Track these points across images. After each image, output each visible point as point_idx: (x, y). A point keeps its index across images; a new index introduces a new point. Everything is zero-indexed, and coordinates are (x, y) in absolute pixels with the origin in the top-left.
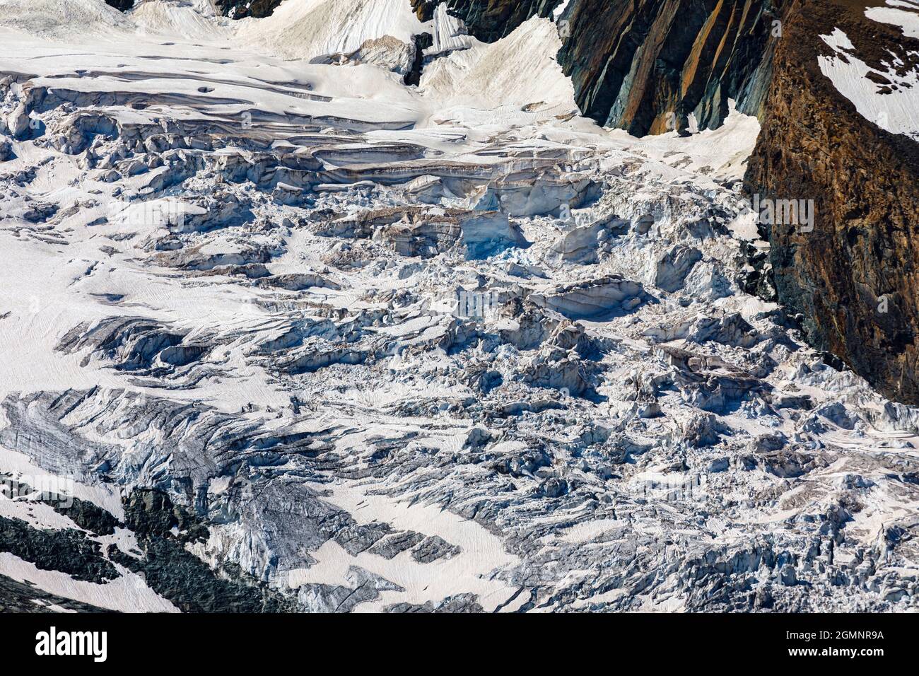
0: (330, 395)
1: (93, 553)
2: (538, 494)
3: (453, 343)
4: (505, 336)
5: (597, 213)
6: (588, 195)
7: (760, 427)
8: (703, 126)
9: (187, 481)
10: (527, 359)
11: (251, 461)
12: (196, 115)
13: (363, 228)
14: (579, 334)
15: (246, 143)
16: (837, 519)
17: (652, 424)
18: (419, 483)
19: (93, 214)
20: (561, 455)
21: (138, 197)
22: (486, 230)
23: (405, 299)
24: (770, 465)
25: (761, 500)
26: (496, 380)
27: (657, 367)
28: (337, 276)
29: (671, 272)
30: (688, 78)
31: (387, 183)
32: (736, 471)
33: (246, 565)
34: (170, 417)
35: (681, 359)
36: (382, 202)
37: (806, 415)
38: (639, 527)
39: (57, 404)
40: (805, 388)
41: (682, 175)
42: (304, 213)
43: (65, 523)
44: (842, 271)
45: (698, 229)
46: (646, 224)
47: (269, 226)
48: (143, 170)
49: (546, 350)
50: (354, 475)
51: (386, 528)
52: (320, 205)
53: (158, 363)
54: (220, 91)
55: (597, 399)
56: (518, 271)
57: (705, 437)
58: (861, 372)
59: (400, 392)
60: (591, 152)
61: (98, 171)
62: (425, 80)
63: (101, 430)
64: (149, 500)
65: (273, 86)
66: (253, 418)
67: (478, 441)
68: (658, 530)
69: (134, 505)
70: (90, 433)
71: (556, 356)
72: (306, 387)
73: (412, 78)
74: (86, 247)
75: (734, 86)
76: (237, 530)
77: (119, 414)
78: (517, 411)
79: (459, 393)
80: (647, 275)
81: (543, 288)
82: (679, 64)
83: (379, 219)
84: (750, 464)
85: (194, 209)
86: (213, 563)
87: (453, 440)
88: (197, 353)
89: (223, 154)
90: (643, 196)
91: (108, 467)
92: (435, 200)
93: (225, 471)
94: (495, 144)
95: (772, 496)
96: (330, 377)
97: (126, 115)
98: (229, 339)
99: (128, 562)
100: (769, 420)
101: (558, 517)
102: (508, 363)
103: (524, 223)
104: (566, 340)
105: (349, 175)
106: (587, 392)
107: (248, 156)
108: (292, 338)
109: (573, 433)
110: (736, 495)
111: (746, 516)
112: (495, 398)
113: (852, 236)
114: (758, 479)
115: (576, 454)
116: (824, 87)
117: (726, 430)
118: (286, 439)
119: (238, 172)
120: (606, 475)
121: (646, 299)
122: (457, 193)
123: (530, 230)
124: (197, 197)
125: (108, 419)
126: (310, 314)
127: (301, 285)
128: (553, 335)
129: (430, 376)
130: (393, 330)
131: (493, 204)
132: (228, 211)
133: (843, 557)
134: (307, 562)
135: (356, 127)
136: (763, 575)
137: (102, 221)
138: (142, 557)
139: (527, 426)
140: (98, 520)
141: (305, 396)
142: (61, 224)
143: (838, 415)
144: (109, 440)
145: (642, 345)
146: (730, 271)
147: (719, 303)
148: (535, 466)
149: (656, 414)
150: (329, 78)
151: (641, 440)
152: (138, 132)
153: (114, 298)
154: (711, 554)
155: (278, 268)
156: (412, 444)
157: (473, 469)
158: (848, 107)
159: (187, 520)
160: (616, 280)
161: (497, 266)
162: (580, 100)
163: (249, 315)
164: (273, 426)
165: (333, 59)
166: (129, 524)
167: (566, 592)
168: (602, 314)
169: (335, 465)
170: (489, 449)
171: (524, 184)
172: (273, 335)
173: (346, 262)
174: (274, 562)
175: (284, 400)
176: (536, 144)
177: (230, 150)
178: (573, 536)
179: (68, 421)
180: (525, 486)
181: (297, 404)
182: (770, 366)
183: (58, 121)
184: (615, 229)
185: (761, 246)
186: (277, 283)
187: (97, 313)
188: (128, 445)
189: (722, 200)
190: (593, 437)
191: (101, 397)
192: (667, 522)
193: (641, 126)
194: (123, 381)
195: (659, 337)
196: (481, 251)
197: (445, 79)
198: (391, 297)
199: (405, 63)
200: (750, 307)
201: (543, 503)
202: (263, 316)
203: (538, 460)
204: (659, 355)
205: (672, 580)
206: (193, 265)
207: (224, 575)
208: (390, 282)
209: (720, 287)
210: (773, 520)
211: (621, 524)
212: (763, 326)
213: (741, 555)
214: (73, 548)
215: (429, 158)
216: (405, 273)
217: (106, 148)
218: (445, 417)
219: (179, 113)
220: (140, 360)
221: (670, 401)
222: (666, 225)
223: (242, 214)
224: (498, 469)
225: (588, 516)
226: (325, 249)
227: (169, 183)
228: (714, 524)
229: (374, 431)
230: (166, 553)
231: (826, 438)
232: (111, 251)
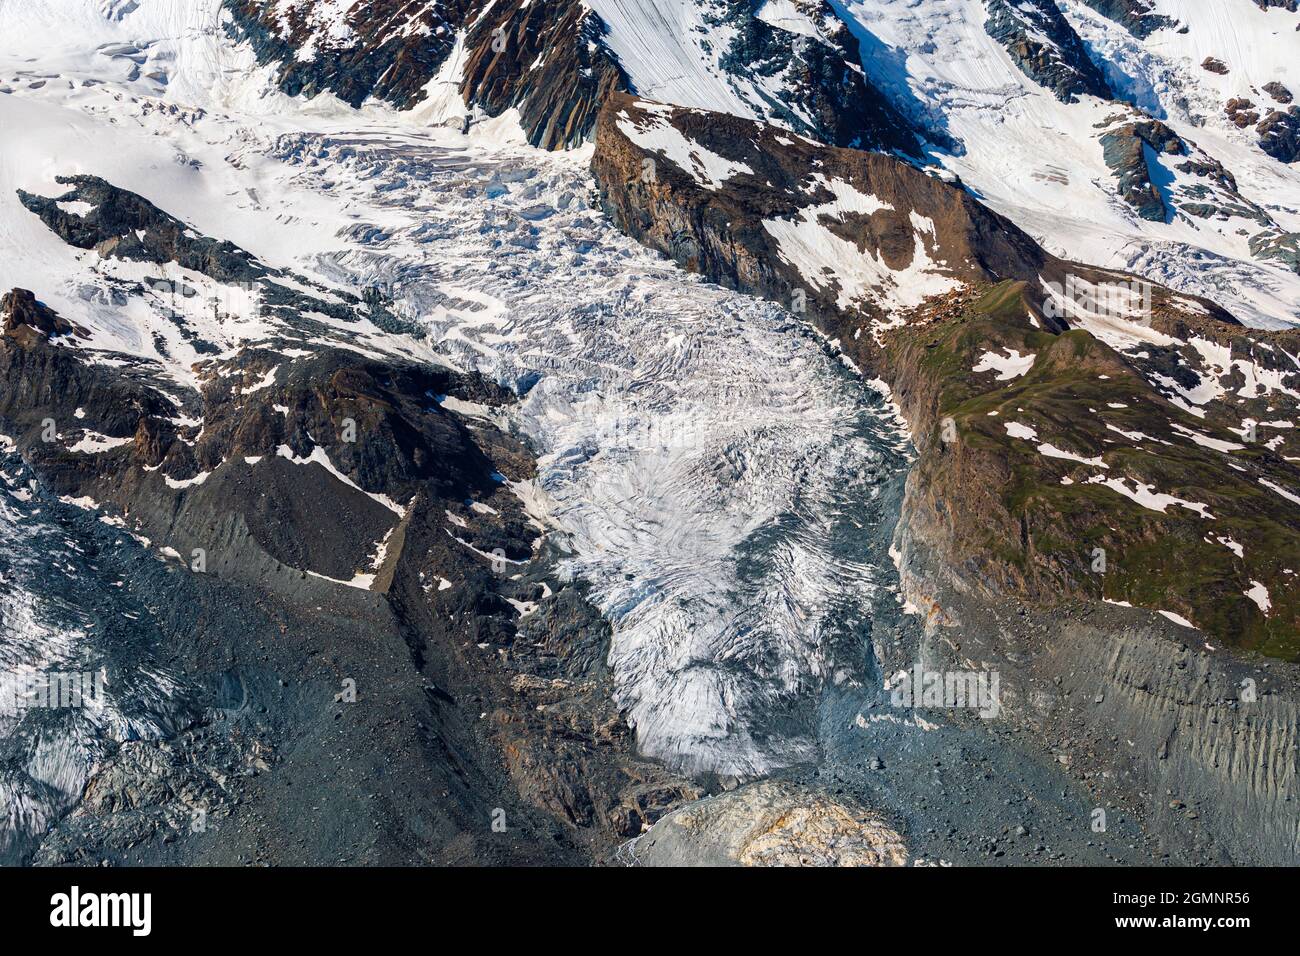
0: (438, 250)
1: (351, 312)
2: (516, 285)
3: (483, 231)
4: (502, 227)
5: (535, 180)
6: (532, 173)
7: (598, 258)
8: (574, 147)
9: (385, 284)
10: (511, 235)
11: (409, 276)
12: (385, 148)
13: (448, 188)
14: (530, 225)
15: (404, 157)
16: (627, 292)
17: (558, 258)
18: (471, 282)
19: (348, 185)
20: (525, 271)
21: (364, 179)
22: (494, 188)
23: (465, 214)
24: (602, 272)
25: (598, 286)
26: (499, 243)
27: (559, 237)
28: (439, 206)
29: (564, 202)
30: (568, 129)
31: (457, 171)
32: (589, 275)
33: (408, 315)
34: (378, 260)
35: (568, 234)
36: (456, 177)
37: (614, 254)
38: (554, 297)
39: (335, 257)
40: (614, 244)
41: (567, 166)
42: (426, 183)
43: (340, 301)
44: (626, 199)
45: (573, 186)
46: (554, 184)
47: (413, 188)
48: (365, 168)
49: (518, 232)
50: (448, 280)
51: (460, 300)
52: (433, 179)
53: (373, 240)
54: (394, 138)
55: (537, 249)
56: (506, 203)
57: (577, 263)
58: (634, 237)
59: (464, 249)
60: (533, 158)
61: (349, 169)
62: (470, 132)
63: (353, 265)
64: (371, 291)
65: (414, 136)
66: (409, 260)
67: (494, 266)
68: (561, 298)
69: (366, 294)
70: (349, 267)
71: (521, 234)
72: (429, 247)
73: (465, 132)
74: (346, 197)
75: (585, 132)
76: (404, 302)
77: (359, 260)
78: (508, 255)
79: (486, 249)
80: (555, 203)
81: (516, 209)
82: (564, 124)
83: (454, 185)
84: (594, 272)
85: (385, 182)
86: (396, 314)
87: (484, 266)
88: (387, 236)
89: (395, 162)
90: (552, 174)
91: (356, 279)
92: (475, 177)
93: (399, 280)
94: (497, 155)
95: (602, 284)
96: (438, 244)
97: (359, 148)
98: (400, 231)
99: (364, 314)
100: (601, 256)
101: (523, 294)
102: (503, 237)
103: (508, 185)
104: (525, 228)
105: (443, 168)
106: (534, 247)
107: (405, 162)
108: (424, 230)
109: (529, 262)
110: (589, 284)
111: (593, 291)
112: (499, 250)
113: (630, 187)
114: (598, 278)
115: (530, 270)
116: (618, 132)
117: (585, 260)
118: (422, 267)
119: (401, 168)
120: (541, 278)
121: (554, 212)
122: (483, 174)
123: (512, 187)
124: (387, 178)
125: (355, 261)
126: (430, 221)
127: (426, 210)
128: (520, 226)
129: (475, 242)
130: (460, 226)
131: (497, 178)
132: (398, 183)
133: (629, 306)
134: (431, 313)
135: (445, 150)
136: (600, 313)
137: (351, 188)
138: (369, 312)
139: (512, 260)
140: (353, 299)
141: (429, 251)
142: (336, 189)
143: (626, 253)
144: (356, 269)
145: (553, 229)
146: (585, 201)
147: (582, 213)
148: (515, 275)
149: (559, 255)
150: (435, 133)
151: (554, 264)
152: (363, 154)
153: (356, 216)
154: (580, 306)
155: (417, 204)
156: (469, 268)
157: (491, 277)
158: (627, 139)
159: (386, 298)
160: (543, 205)
161: (499, 201)
162: (528, 139)
163: (408, 222)
164: (417, 263)
165: (436, 125)
166: (364, 301)
167: (527, 321)
168: (538, 218)
169: (440, 276)
170: (497, 269)
171: (508, 170)
172: (416, 229)
173: (443, 201)
174: (419, 313)
175: (421, 253)
176: (512, 156)
177: (398, 160)
178: (529, 301)
179: (340, 263)
180: (511, 282)
181: (425, 254)
182: (601, 236)
183: (333, 151)
184: (542, 186)
185: (597, 192)
186: (417, 209)
187: (350, 222)
188: (363, 271)
189: (582, 175)
190: (536, 264)
191: (353, 253)
192: (564, 294)
193: (551, 148)
194: (361, 247)
195: (560, 226)
196: (493, 196)
197: (478, 132)
198: (459, 213)
199: (463, 127)
200: (593, 214)
201: (518, 288)
202: (412, 222)
203: (516, 273)
204: (560, 233)
205: (566, 316)
206: (386, 203)
207: (400, 319)
208: (459, 208)
209: (582, 207)
210: (603, 293)
211: (547, 296)
212: (598, 221)
213: (592, 306)
214: (343, 310)
215: (472, 162)
216: (465, 204)
217: (351, 161)
218: (481, 258)
219: (379, 147)
220: (367, 239)
221: (564, 250)
222: (561, 184)
223: (404, 184)
224: (501, 276)
225: (535, 293)
226: (435, 196)
227: (376, 173)
228: (581, 295)
229: (454, 264)
230: (378, 311)
231: (621, 262)
232: (355, 199)
